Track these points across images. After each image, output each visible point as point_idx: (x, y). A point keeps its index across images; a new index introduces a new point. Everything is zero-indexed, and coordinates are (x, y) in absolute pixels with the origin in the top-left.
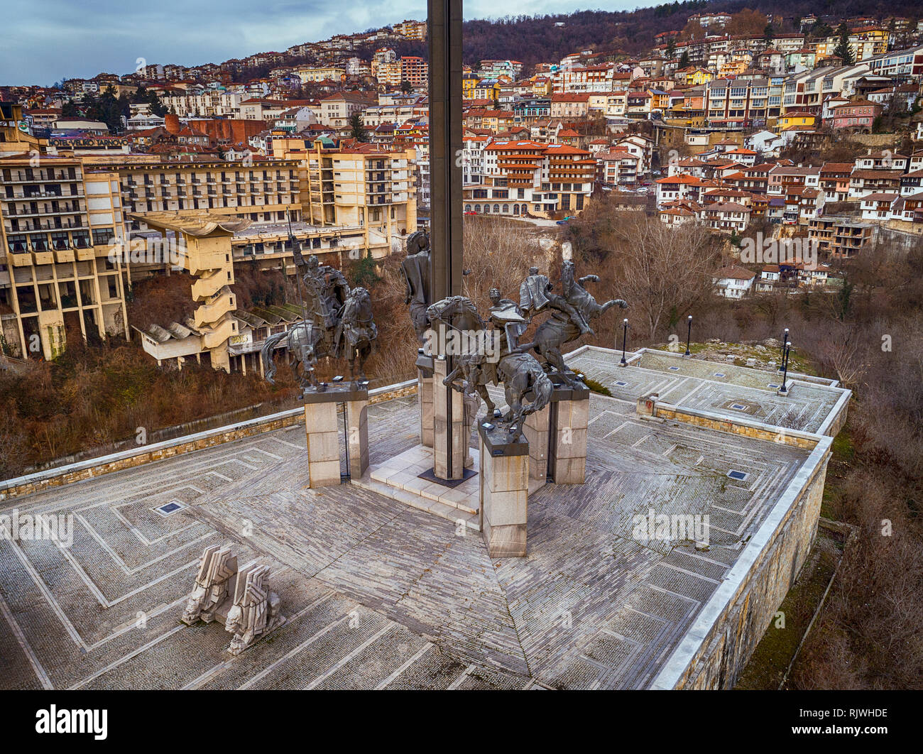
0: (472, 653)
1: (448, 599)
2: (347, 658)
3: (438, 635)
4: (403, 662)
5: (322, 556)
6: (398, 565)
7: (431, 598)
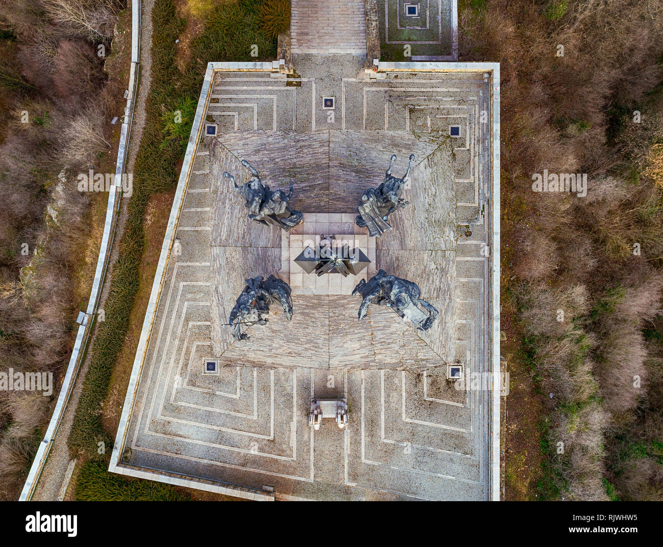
0: (420, 366)
1: (393, 345)
2: (383, 400)
3: (402, 366)
4: (402, 387)
5: (321, 354)
6: (358, 339)
7: (386, 349)
